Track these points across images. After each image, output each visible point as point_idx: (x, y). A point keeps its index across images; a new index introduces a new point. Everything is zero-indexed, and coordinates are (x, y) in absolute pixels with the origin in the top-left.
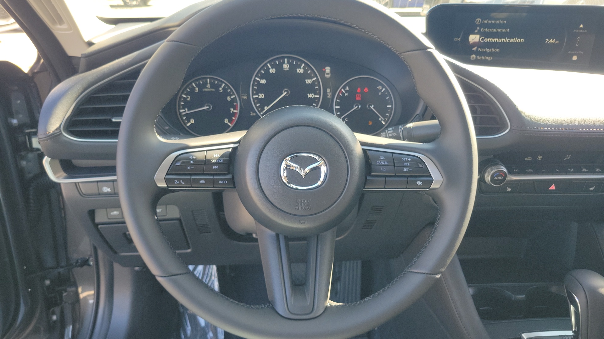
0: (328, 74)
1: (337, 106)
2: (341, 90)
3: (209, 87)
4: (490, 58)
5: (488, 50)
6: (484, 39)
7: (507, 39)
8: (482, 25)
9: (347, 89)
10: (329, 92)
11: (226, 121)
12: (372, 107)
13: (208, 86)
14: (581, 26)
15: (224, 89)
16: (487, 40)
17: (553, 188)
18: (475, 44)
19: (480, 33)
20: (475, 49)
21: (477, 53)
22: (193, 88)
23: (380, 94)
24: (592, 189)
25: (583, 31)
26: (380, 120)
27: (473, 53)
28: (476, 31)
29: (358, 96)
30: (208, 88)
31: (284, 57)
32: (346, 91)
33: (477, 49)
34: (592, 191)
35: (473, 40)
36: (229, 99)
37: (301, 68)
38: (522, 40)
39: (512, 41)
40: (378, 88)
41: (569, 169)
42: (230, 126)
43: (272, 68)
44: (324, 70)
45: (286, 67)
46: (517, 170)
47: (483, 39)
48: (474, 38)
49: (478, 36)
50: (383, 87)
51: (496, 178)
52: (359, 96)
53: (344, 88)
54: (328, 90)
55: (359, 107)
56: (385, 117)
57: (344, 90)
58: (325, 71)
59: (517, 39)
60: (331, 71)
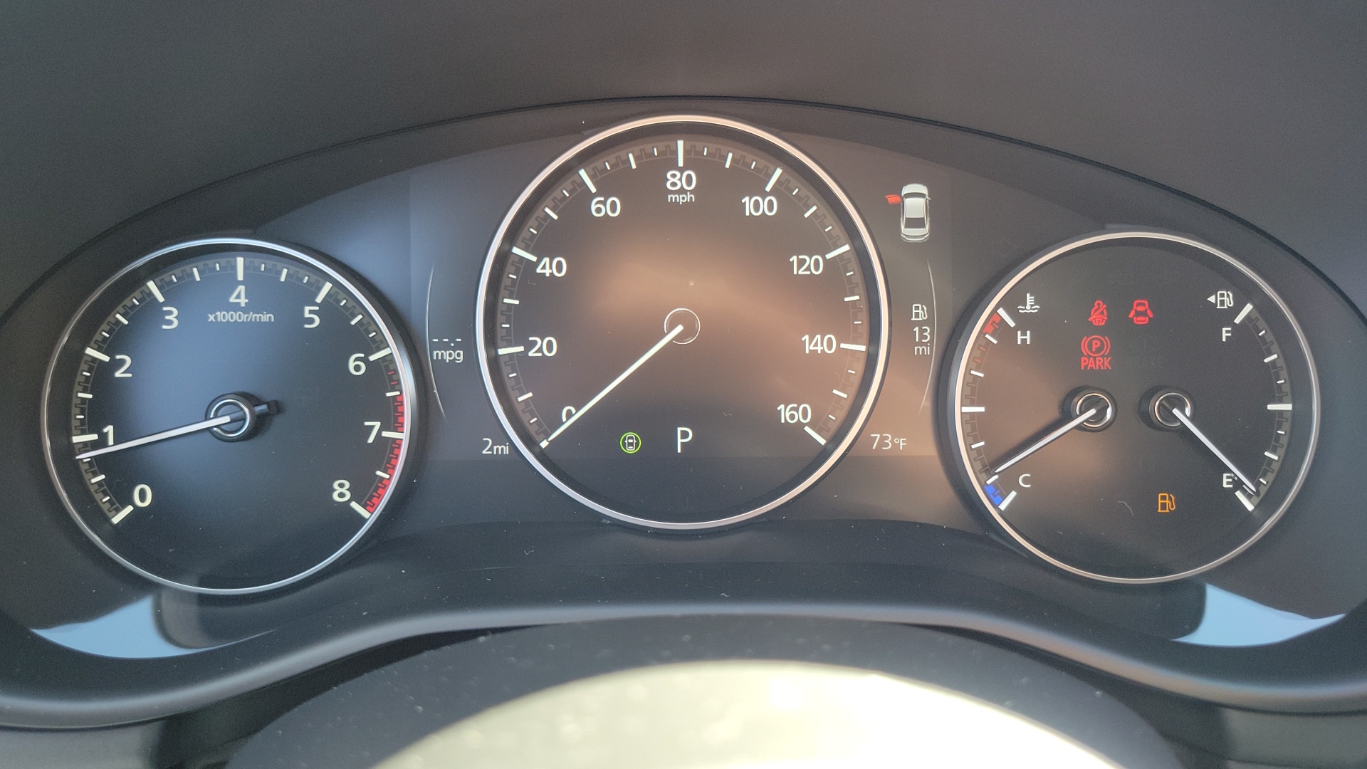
0: (915, 223)
1: (972, 404)
2: (995, 311)
3: (243, 301)
9: (1030, 305)
10: (920, 324)
11: (341, 491)
12: (1183, 416)
13: (239, 296)
15: (327, 310)
23: (1225, 333)
26: (1226, 483)
29: (1095, 346)
30: (236, 307)
31: (670, 133)
32: (1024, 322)
36: (355, 365)
37: (764, 195)
40: (1212, 299)
42: (364, 520)
43: (604, 191)
44: (892, 199)
45: (681, 183)
50: (1245, 291)
52: (1099, 350)
53: (1011, 303)
54: (923, 312)
55: (1101, 413)
56: (1253, 467)
57: (1013, 313)
58: (900, 207)
60: (932, 208)
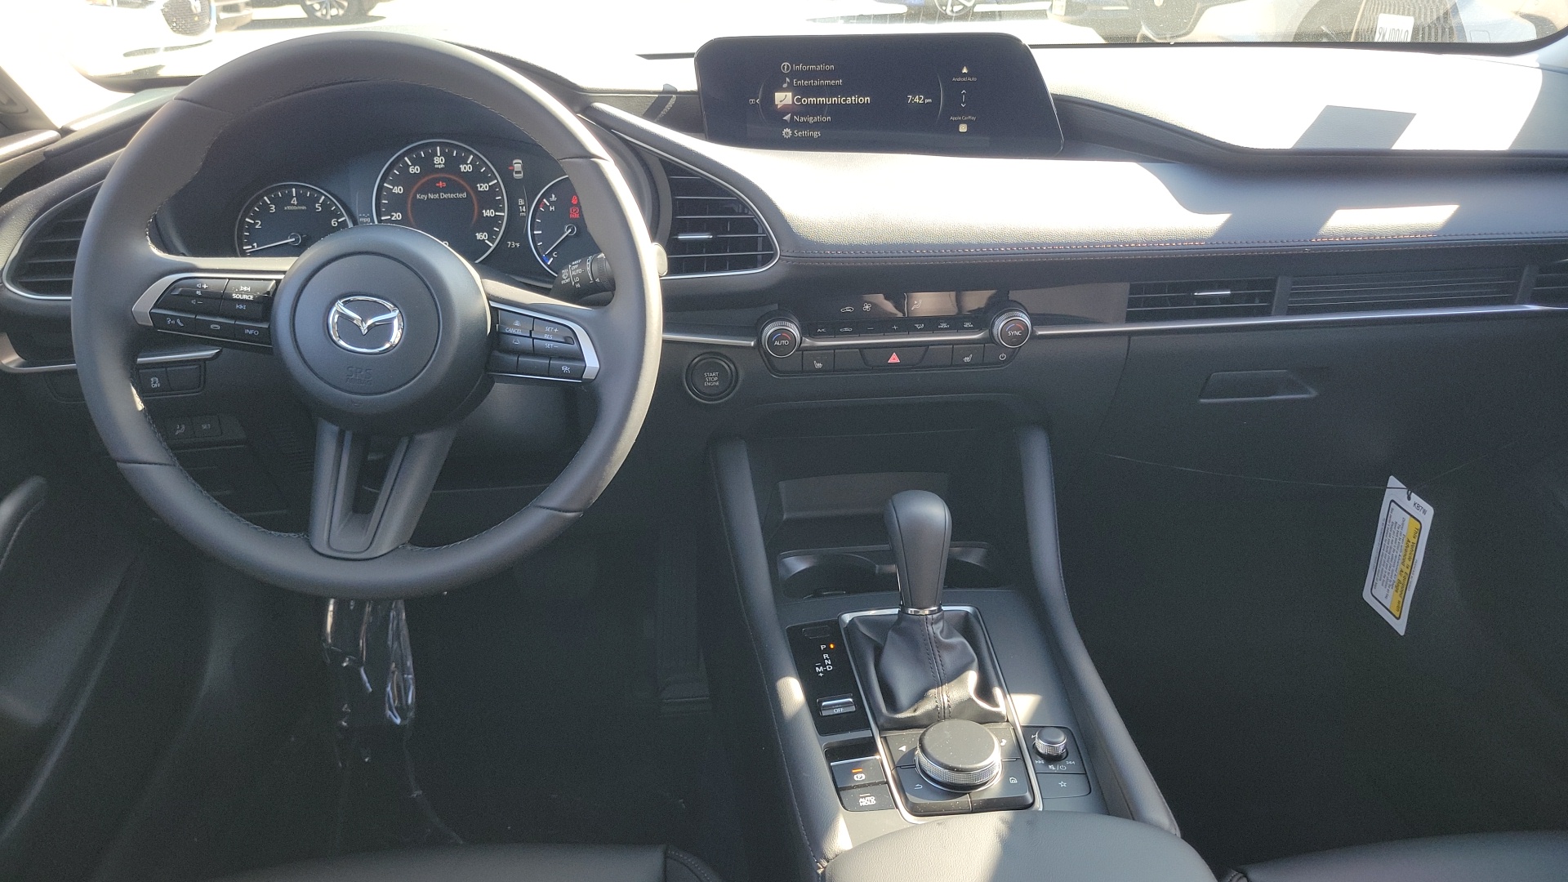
0: (517, 172)
3: (296, 203)
4: (816, 134)
5: (811, 120)
6: (802, 98)
7: (841, 98)
8: (794, 74)
9: (553, 198)
10: (522, 206)
13: (294, 201)
14: (965, 70)
15: (323, 205)
16: (805, 101)
17: (894, 359)
18: (786, 110)
19: (790, 88)
20: (787, 118)
21: (793, 125)
22: (266, 206)
24: (967, 359)
25: (969, 79)
27: (786, 124)
28: (785, 86)
29: (574, 210)
30: (293, 205)
31: (434, 145)
32: (552, 203)
33: (792, 118)
34: (967, 364)
35: (781, 101)
36: (334, 223)
37: (467, 164)
38: (868, 99)
39: (849, 101)
41: (917, 325)
43: (414, 164)
44: (509, 165)
45: (439, 161)
46: (823, 330)
47: (798, 100)
48: (783, 98)
49: (790, 95)
51: (777, 343)
52: (576, 211)
54: (521, 202)
55: (573, 231)
57: (549, 200)
59: (858, 98)
60: (523, 167)
